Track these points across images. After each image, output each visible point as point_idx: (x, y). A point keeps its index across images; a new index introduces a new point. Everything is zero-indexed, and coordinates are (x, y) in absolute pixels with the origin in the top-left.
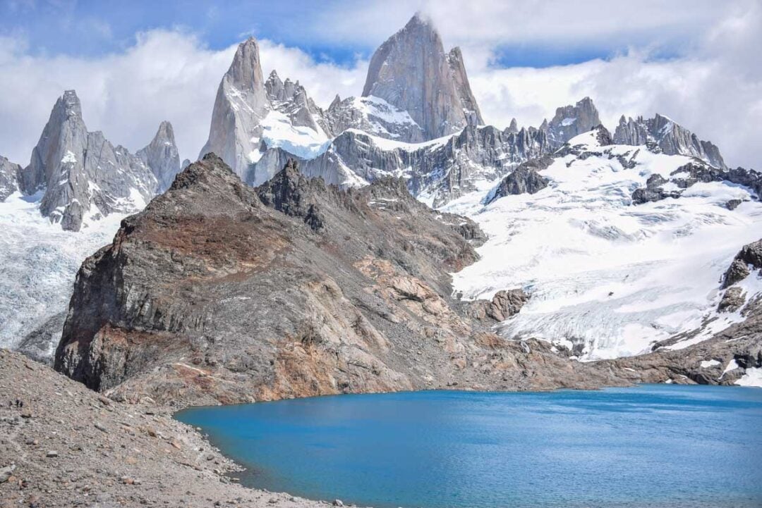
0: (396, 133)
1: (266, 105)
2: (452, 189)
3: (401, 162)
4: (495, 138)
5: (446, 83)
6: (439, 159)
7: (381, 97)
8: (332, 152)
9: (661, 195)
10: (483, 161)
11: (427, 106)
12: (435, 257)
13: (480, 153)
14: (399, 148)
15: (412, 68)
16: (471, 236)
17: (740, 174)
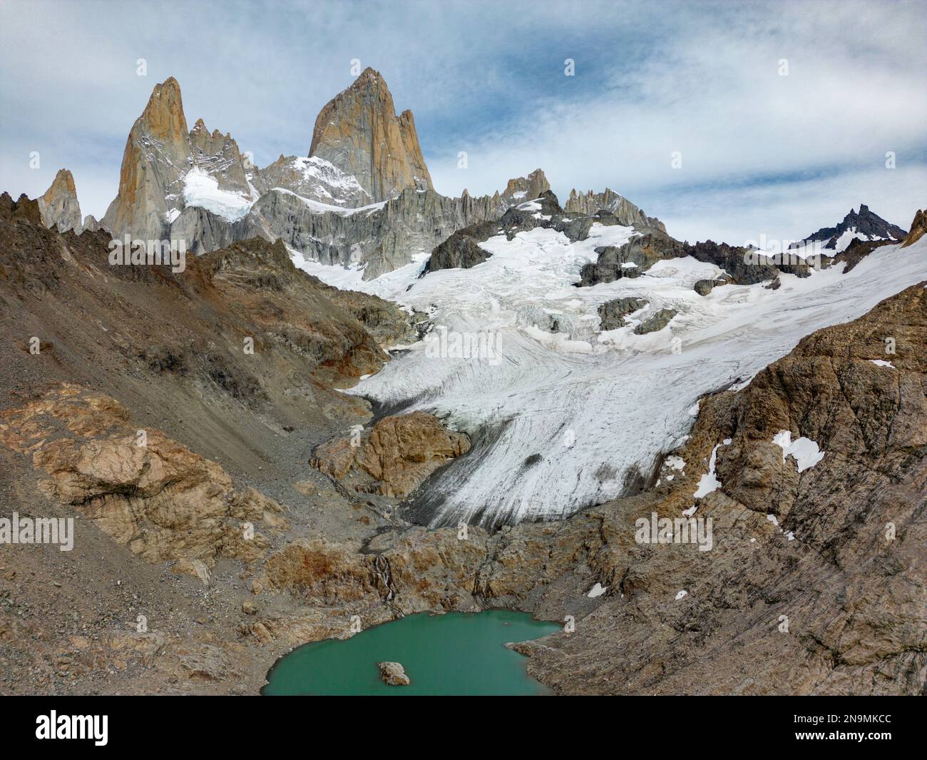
0: (341, 198)
1: (189, 158)
2: (384, 260)
3: (333, 228)
4: (436, 204)
5: (395, 147)
6: (374, 225)
7: (327, 159)
8: (254, 213)
9: (617, 273)
10: (422, 230)
11: (376, 171)
12: (307, 356)
13: (419, 221)
14: (332, 212)
15: (361, 130)
16: (376, 323)
17: (710, 248)
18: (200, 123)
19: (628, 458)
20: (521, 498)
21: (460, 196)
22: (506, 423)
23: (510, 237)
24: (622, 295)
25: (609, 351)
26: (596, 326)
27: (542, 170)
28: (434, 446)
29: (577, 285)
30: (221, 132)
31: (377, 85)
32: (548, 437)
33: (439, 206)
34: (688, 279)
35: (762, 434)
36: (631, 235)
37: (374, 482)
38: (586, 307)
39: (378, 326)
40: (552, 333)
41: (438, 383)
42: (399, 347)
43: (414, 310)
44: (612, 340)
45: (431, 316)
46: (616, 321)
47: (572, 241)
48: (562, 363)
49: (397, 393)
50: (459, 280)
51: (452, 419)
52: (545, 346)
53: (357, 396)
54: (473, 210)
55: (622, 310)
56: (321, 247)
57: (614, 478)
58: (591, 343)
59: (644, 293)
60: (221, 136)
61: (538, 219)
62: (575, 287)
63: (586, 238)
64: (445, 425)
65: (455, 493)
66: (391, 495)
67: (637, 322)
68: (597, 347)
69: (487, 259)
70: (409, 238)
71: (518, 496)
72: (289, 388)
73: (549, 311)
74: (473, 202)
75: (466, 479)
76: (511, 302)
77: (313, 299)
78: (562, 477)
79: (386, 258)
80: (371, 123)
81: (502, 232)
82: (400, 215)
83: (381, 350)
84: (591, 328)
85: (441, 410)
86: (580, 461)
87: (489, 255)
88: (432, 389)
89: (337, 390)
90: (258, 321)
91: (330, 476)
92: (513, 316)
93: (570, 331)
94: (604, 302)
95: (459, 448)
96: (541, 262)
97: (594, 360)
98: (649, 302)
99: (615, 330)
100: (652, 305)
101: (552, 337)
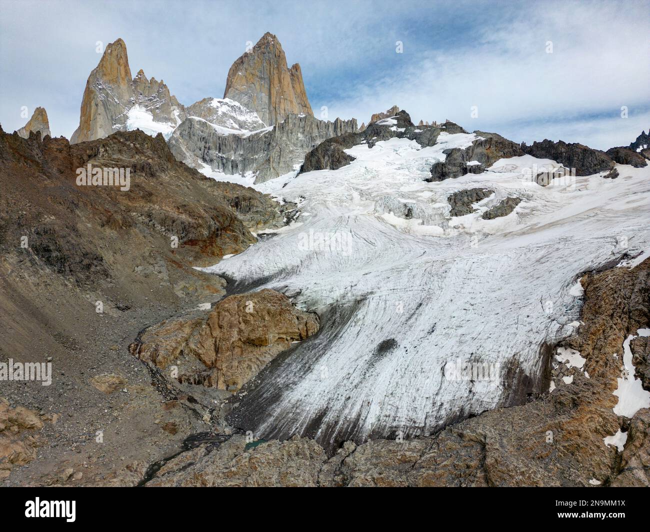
1: (132, 99)
2: (272, 169)
3: (234, 146)
4: (313, 126)
5: (286, 91)
6: (265, 143)
7: (236, 100)
8: (175, 136)
9: (463, 169)
10: (302, 146)
11: (272, 108)
12: (170, 236)
13: (300, 139)
14: (234, 134)
15: (261, 78)
16: (248, 209)
17: (547, 146)
18: (141, 72)
19: (504, 348)
20: (371, 398)
21: (333, 121)
22: (359, 302)
23: (371, 145)
24: (470, 187)
25: (460, 234)
26: (447, 213)
27: (398, 107)
28: (278, 327)
29: (428, 180)
30: (156, 79)
31: (274, 45)
32: (403, 319)
33: (316, 127)
36: (474, 140)
37: (205, 371)
38: (437, 197)
39: (249, 212)
40: (407, 219)
41: (297, 262)
42: (267, 231)
43: (284, 201)
44: (462, 225)
45: (299, 205)
46: (465, 209)
47: (423, 147)
48: (416, 244)
49: (254, 271)
50: (327, 178)
51: (302, 297)
52: (400, 230)
53: (213, 274)
55: (470, 199)
56: (225, 161)
58: (443, 227)
59: (489, 185)
60: (156, 82)
61: (394, 131)
62: (426, 182)
63: (434, 144)
64: (294, 304)
65: (294, 387)
66: (222, 386)
67: (485, 209)
68: (448, 230)
69: (351, 162)
70: (291, 152)
71: (367, 395)
72: (141, 265)
73: (404, 201)
74: (343, 124)
75: (309, 367)
76: (370, 194)
77: (187, 186)
78: (422, 372)
79: (273, 168)
80: (268, 73)
81: (365, 142)
82: (285, 134)
83: (249, 232)
84: (442, 214)
85: (291, 289)
86: (444, 350)
87: (353, 159)
88: (289, 268)
89: (195, 268)
90: (124, 202)
91: (151, 364)
92: (371, 205)
93: (423, 217)
94: (453, 192)
95: (307, 330)
96: (397, 163)
97: (446, 242)
98: (494, 192)
99: (465, 216)
100: (497, 194)
101: (406, 222)
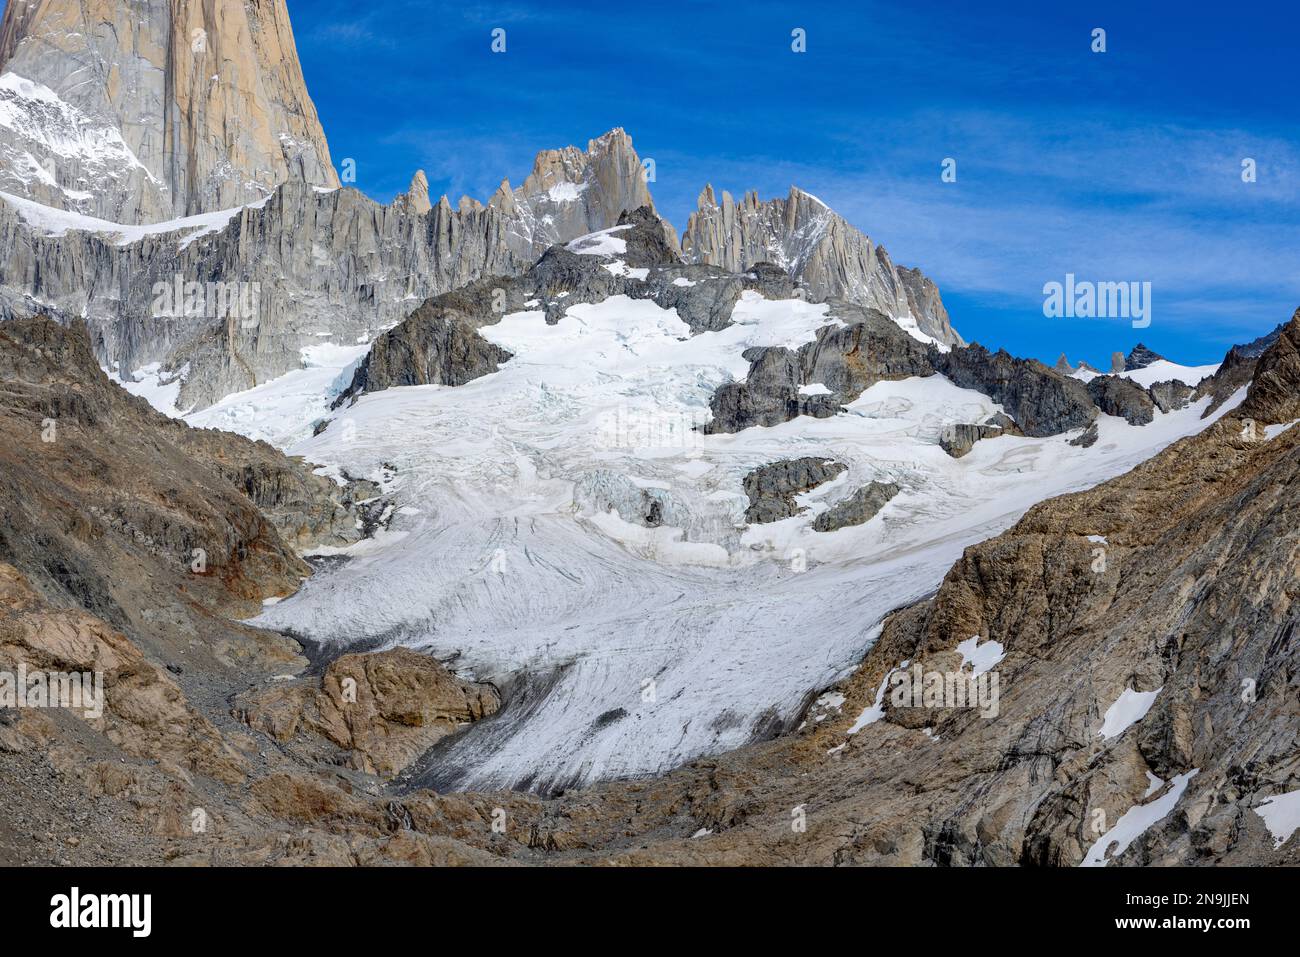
0: (81, 188)
2: (232, 360)
3: (88, 273)
4: (361, 222)
5: (232, 56)
7: (42, 82)
9: (789, 405)
10: (326, 287)
11: (177, 117)
12: (165, 554)
13: (318, 263)
15: (139, 6)
17: (976, 360)
19: (764, 700)
20: (593, 759)
22: (562, 670)
23: (554, 316)
24: (793, 454)
25: (761, 562)
26: (738, 514)
28: (435, 700)
29: (708, 430)
32: (636, 688)
33: (370, 228)
34: (930, 422)
35: (946, 643)
36: (822, 324)
37: (341, 751)
38: (719, 476)
39: (279, 506)
40: (649, 527)
41: (422, 612)
42: (325, 550)
43: (346, 475)
44: (769, 542)
45: (386, 488)
46: (780, 504)
47: (695, 331)
48: (667, 582)
49: (344, 627)
50: (440, 412)
51: (464, 662)
52: (633, 552)
53: (269, 630)
54: (454, 241)
55: (793, 482)
57: (739, 726)
58: (727, 547)
59: (840, 449)
61: (618, 277)
63: (726, 325)
64: (453, 672)
65: (482, 764)
66: (370, 771)
67: (821, 508)
68: (739, 554)
69: (499, 366)
70: (292, 305)
71: (588, 758)
73: (642, 483)
75: (497, 748)
76: (561, 462)
78: (659, 731)
79: (237, 356)
81: (535, 303)
82: (270, 248)
83: (292, 552)
84: (727, 518)
85: (442, 649)
86: (689, 711)
87: (505, 356)
88: (411, 622)
89: (231, 618)
91: (269, 736)
92: (565, 491)
93: (685, 524)
94: (757, 466)
95: (481, 707)
96: (626, 376)
97: (729, 578)
98: (847, 468)
99: (777, 522)
100: (852, 473)
101: (647, 535)
